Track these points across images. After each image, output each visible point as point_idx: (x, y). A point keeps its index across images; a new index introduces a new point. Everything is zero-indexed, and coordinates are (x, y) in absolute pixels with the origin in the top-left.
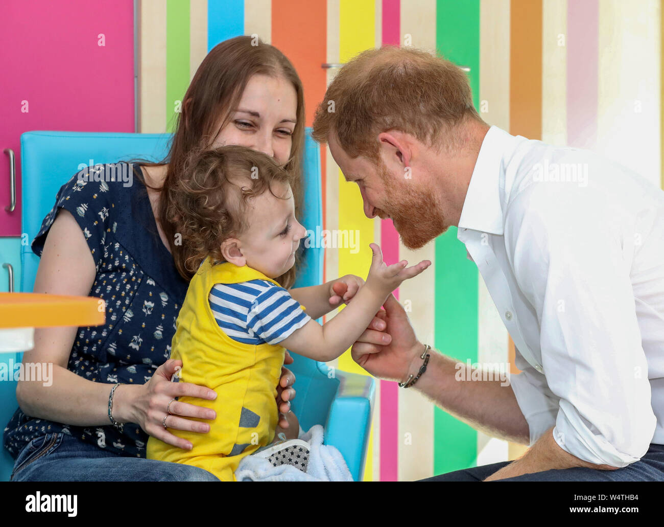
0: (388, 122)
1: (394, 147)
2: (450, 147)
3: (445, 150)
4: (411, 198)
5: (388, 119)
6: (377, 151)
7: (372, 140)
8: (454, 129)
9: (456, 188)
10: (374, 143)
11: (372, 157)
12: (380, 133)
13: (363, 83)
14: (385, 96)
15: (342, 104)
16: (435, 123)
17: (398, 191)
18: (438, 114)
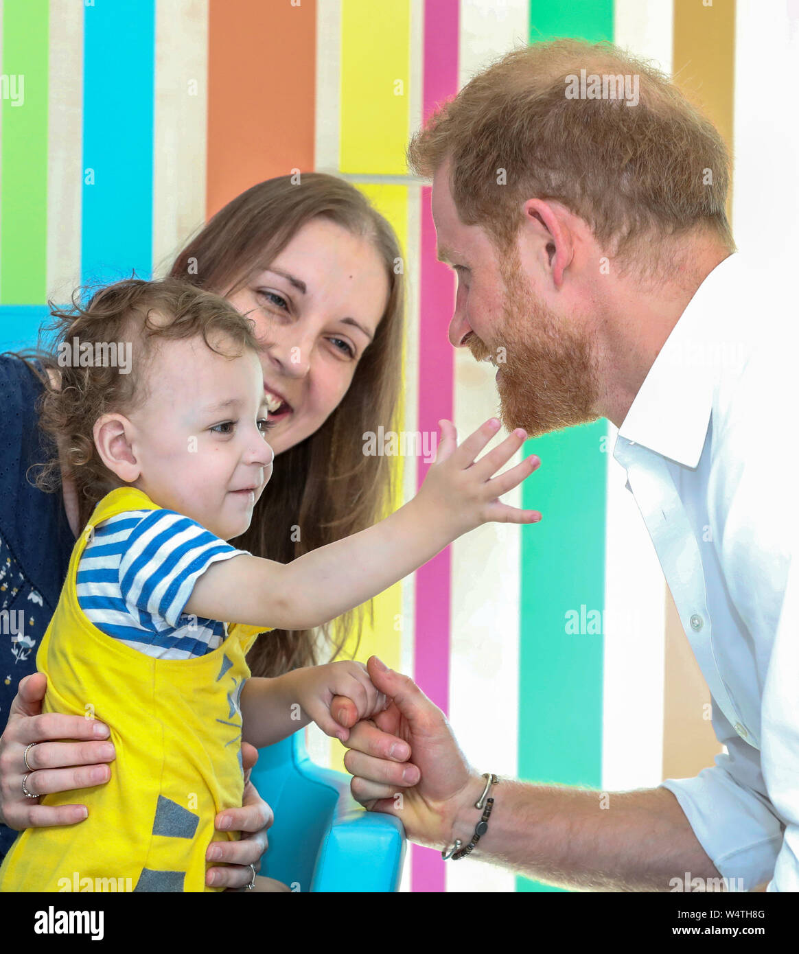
0: (553, 183)
1: (546, 233)
2: (648, 273)
3: (637, 274)
4: (546, 339)
5: (555, 178)
6: (515, 227)
7: (512, 204)
8: (666, 242)
9: (633, 352)
10: (513, 210)
11: (500, 235)
12: (532, 197)
13: (538, 93)
14: (566, 134)
15: (483, 117)
16: (637, 218)
17: (526, 317)
18: (649, 205)
